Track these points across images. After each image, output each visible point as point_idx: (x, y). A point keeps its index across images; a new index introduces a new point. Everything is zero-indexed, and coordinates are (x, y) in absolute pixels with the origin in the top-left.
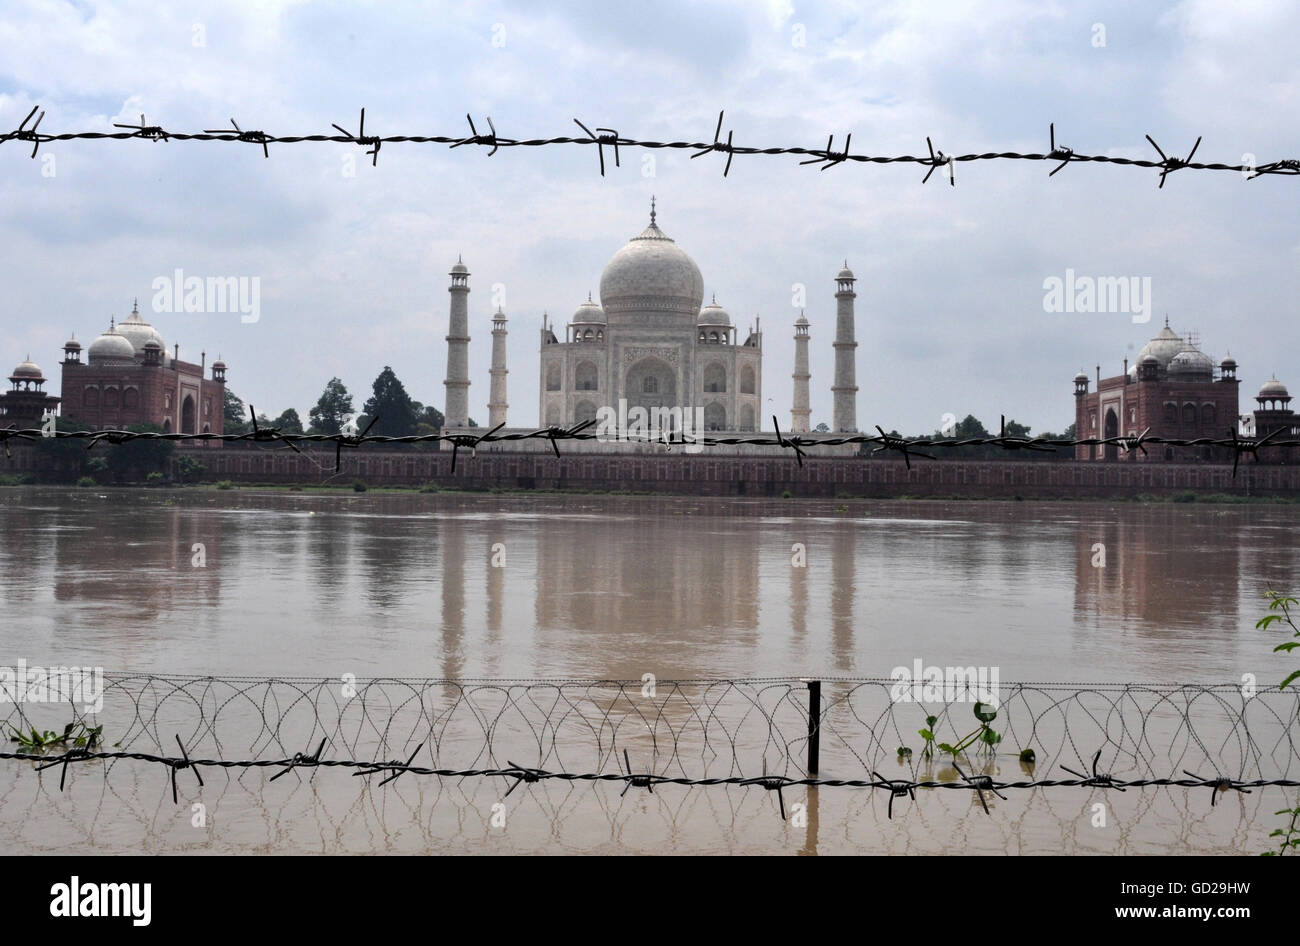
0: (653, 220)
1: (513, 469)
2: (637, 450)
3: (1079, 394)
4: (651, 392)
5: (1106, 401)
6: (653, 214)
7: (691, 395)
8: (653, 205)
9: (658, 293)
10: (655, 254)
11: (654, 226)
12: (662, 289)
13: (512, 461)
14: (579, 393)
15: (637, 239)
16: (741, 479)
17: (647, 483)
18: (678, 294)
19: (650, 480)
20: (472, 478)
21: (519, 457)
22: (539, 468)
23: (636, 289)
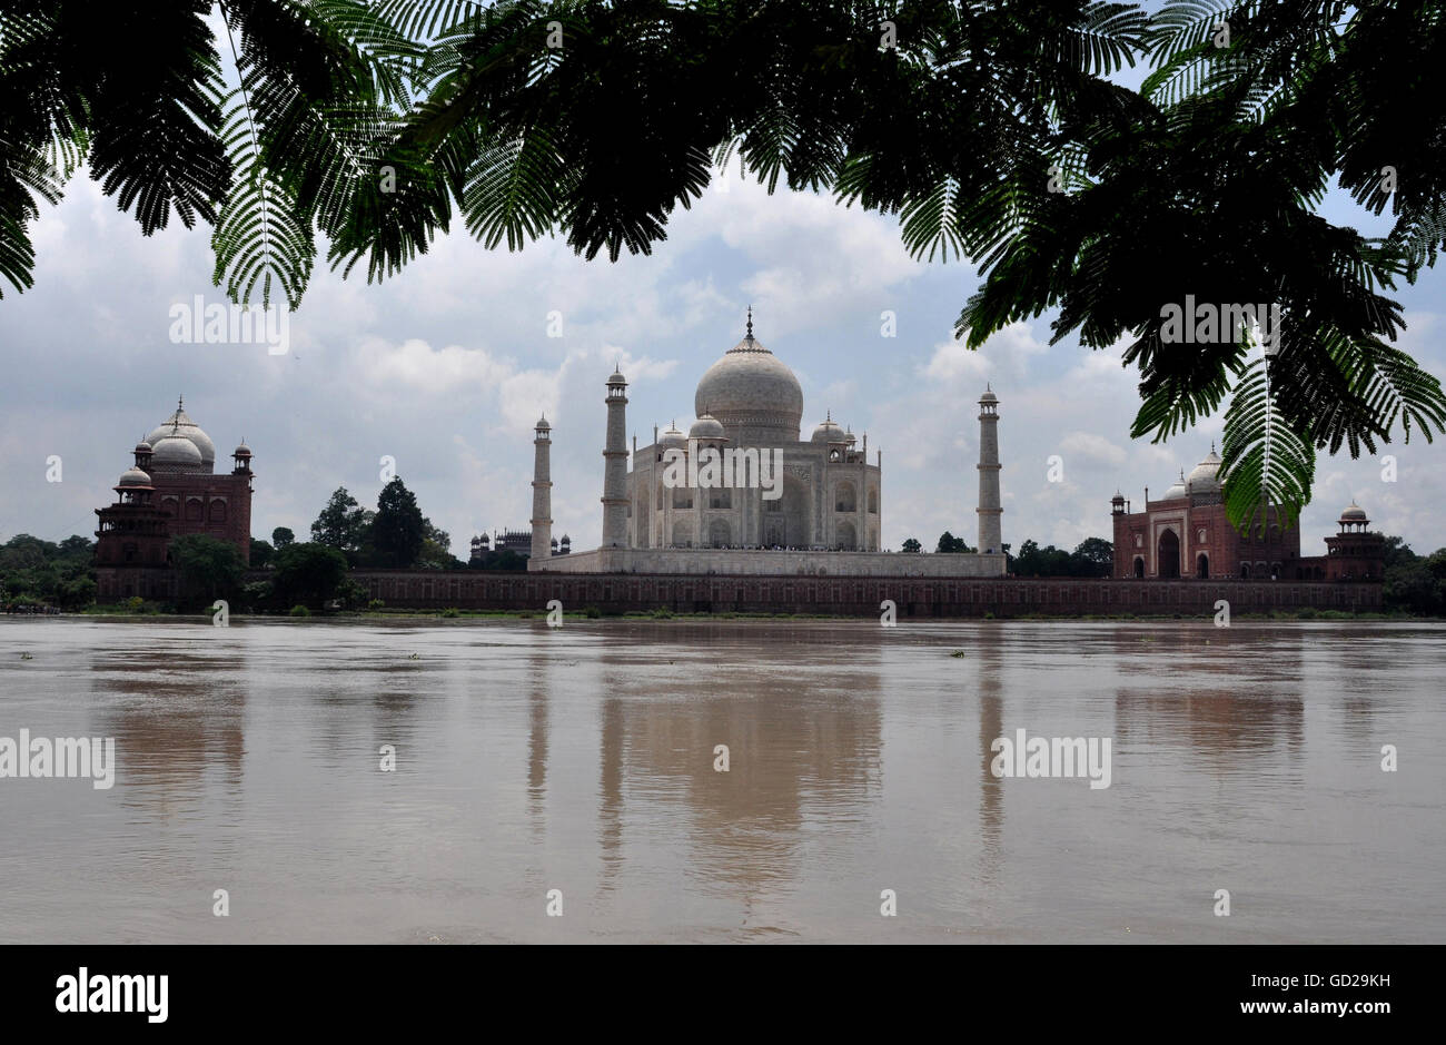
0: (750, 331)
1: (689, 592)
2: (799, 571)
3: (1116, 514)
4: (774, 510)
5: (1157, 522)
6: (750, 325)
7: (824, 515)
8: (750, 316)
9: (772, 408)
10: (766, 367)
11: (750, 337)
12: (775, 404)
13: (687, 584)
14: (713, 511)
15: (735, 351)
16: (910, 601)
17: (822, 606)
18: (790, 410)
19: (824, 603)
20: (647, 602)
21: (695, 580)
22: (716, 592)
23: (749, 403)
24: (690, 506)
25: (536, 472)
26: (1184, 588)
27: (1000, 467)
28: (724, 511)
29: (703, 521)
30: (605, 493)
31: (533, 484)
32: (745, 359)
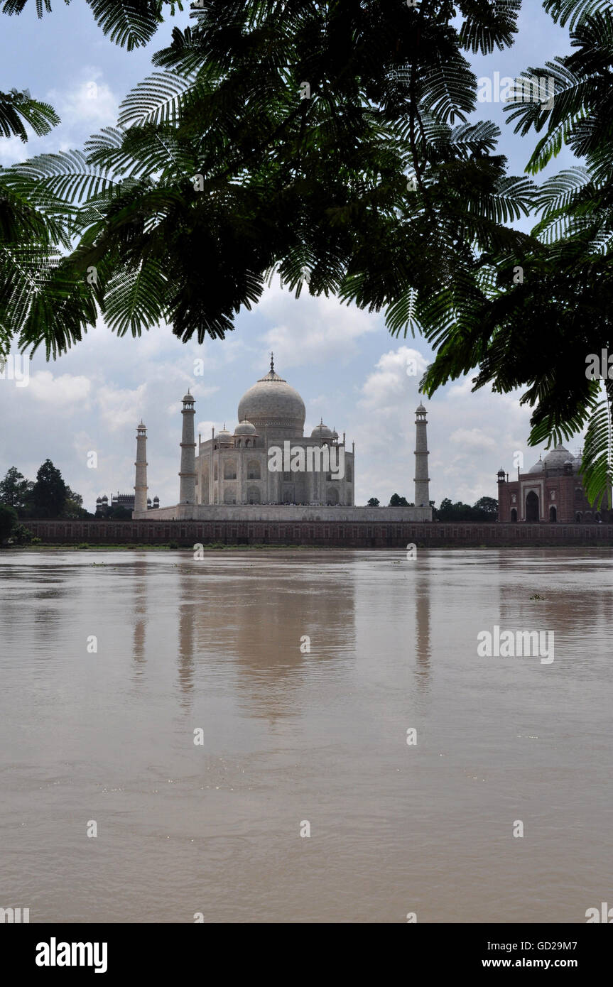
0: (272, 368)
1: (234, 532)
2: (303, 519)
3: (500, 482)
4: (287, 480)
5: (525, 487)
6: (272, 364)
7: (319, 483)
8: (272, 358)
9: (286, 416)
10: (282, 390)
11: (272, 372)
12: (288, 414)
13: (233, 526)
14: (249, 481)
15: (263, 380)
16: (372, 536)
17: (318, 540)
18: (297, 417)
19: (319, 538)
20: (208, 538)
21: (238, 524)
22: (251, 531)
23: (273, 413)
24: (235, 477)
25: (137, 457)
26: (541, 528)
27: (428, 453)
28: (256, 481)
29: (243, 488)
30: (182, 470)
31: (136, 464)
32: (270, 386)
